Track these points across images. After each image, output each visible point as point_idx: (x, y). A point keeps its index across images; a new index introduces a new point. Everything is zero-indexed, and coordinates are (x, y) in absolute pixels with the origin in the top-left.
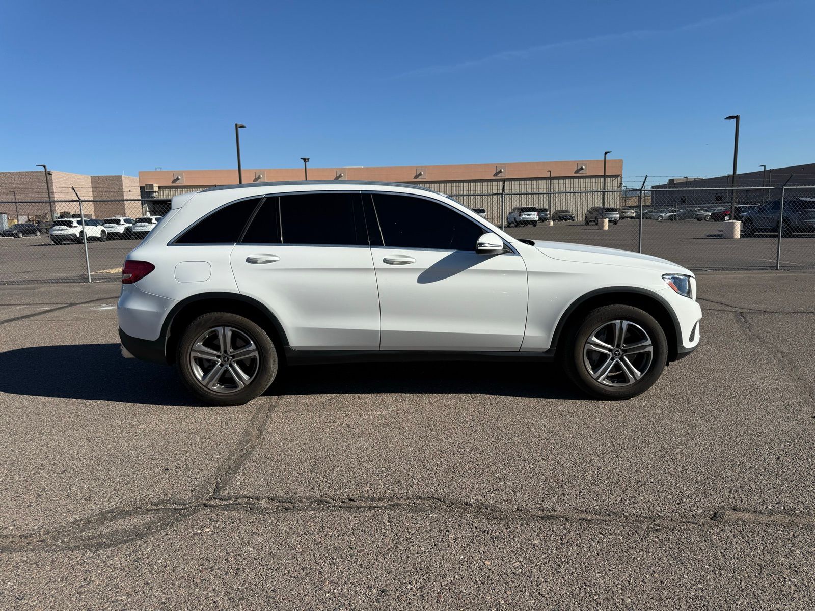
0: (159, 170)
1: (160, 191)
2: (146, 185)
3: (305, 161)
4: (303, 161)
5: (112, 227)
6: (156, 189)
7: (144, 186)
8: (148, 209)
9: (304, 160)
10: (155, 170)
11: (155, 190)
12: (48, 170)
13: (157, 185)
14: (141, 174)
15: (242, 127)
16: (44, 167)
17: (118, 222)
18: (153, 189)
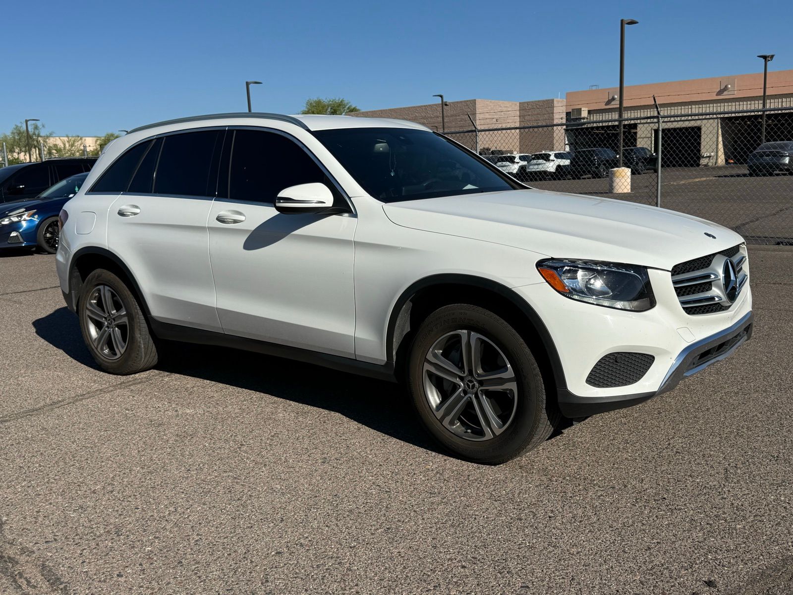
0: (594, 88)
1: (590, 116)
2: (573, 110)
3: (766, 60)
4: (763, 60)
5: (539, 164)
6: (584, 114)
7: (571, 111)
8: (567, 142)
9: (765, 57)
10: (588, 89)
11: (583, 116)
12: (444, 100)
13: (587, 109)
14: (569, 95)
15: (632, 23)
16: (441, 96)
17: (546, 158)
18: (581, 114)
